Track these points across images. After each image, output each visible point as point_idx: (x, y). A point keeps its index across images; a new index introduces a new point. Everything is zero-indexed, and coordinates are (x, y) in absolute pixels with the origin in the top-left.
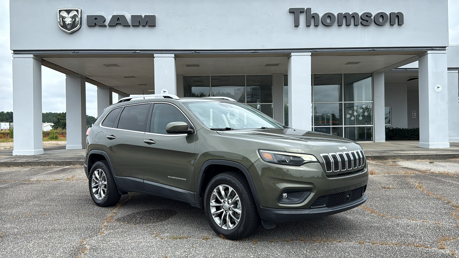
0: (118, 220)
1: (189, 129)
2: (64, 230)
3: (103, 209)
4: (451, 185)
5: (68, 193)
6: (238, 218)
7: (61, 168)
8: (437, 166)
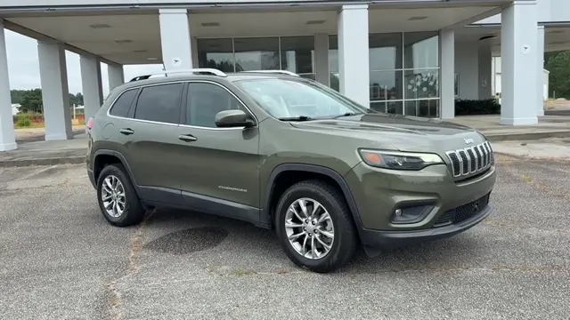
0: (148, 246)
1: (248, 121)
2: (76, 267)
3: (122, 230)
4: (565, 176)
5: (65, 208)
6: (329, 244)
7: (46, 168)
8: (533, 149)
